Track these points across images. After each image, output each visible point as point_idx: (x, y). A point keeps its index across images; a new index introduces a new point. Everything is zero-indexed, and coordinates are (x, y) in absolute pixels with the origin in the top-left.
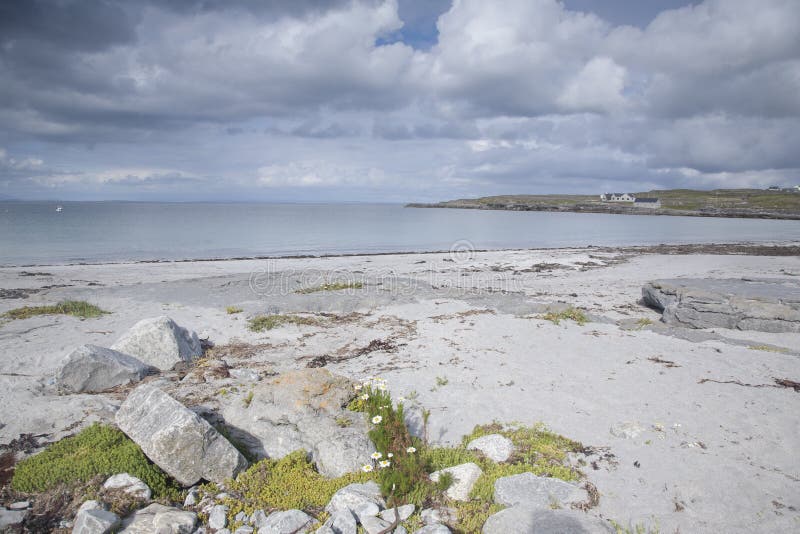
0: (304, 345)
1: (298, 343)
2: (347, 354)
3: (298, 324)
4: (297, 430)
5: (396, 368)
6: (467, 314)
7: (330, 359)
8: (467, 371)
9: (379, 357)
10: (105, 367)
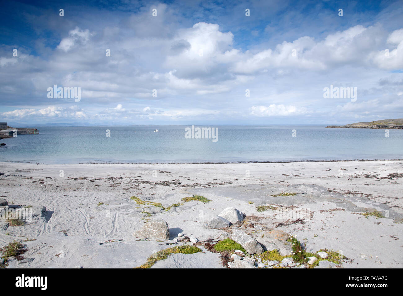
0: (275, 218)
1: (273, 217)
2: (289, 223)
3: (273, 210)
4: (275, 245)
5: (303, 230)
6: (334, 210)
7: (283, 224)
8: (325, 233)
9: (299, 225)
10: (221, 222)
